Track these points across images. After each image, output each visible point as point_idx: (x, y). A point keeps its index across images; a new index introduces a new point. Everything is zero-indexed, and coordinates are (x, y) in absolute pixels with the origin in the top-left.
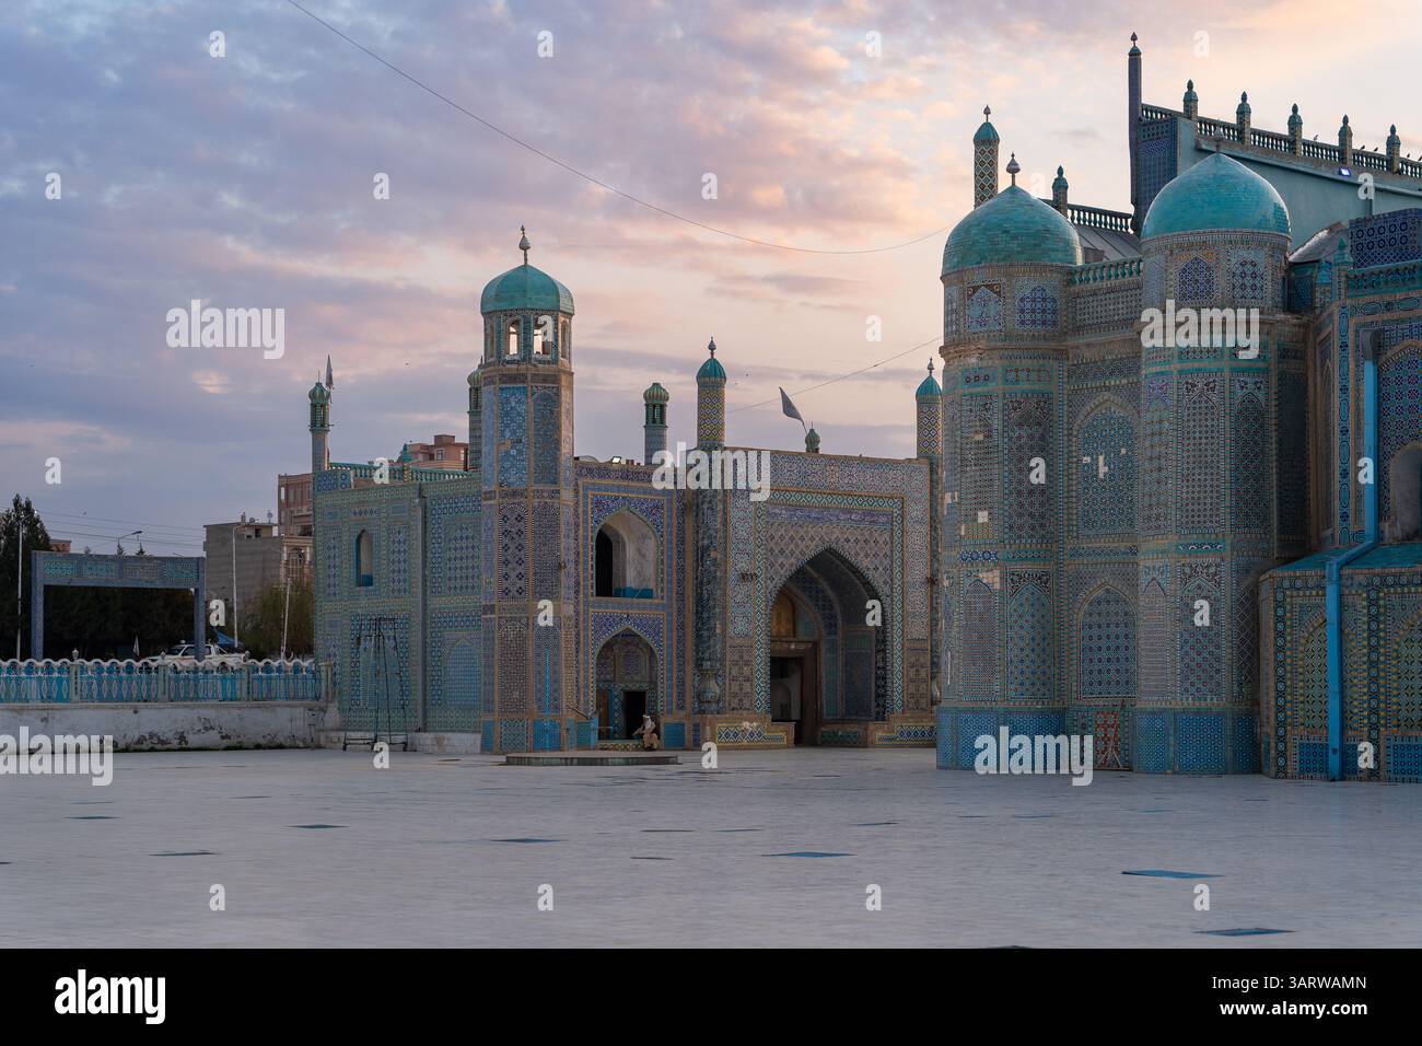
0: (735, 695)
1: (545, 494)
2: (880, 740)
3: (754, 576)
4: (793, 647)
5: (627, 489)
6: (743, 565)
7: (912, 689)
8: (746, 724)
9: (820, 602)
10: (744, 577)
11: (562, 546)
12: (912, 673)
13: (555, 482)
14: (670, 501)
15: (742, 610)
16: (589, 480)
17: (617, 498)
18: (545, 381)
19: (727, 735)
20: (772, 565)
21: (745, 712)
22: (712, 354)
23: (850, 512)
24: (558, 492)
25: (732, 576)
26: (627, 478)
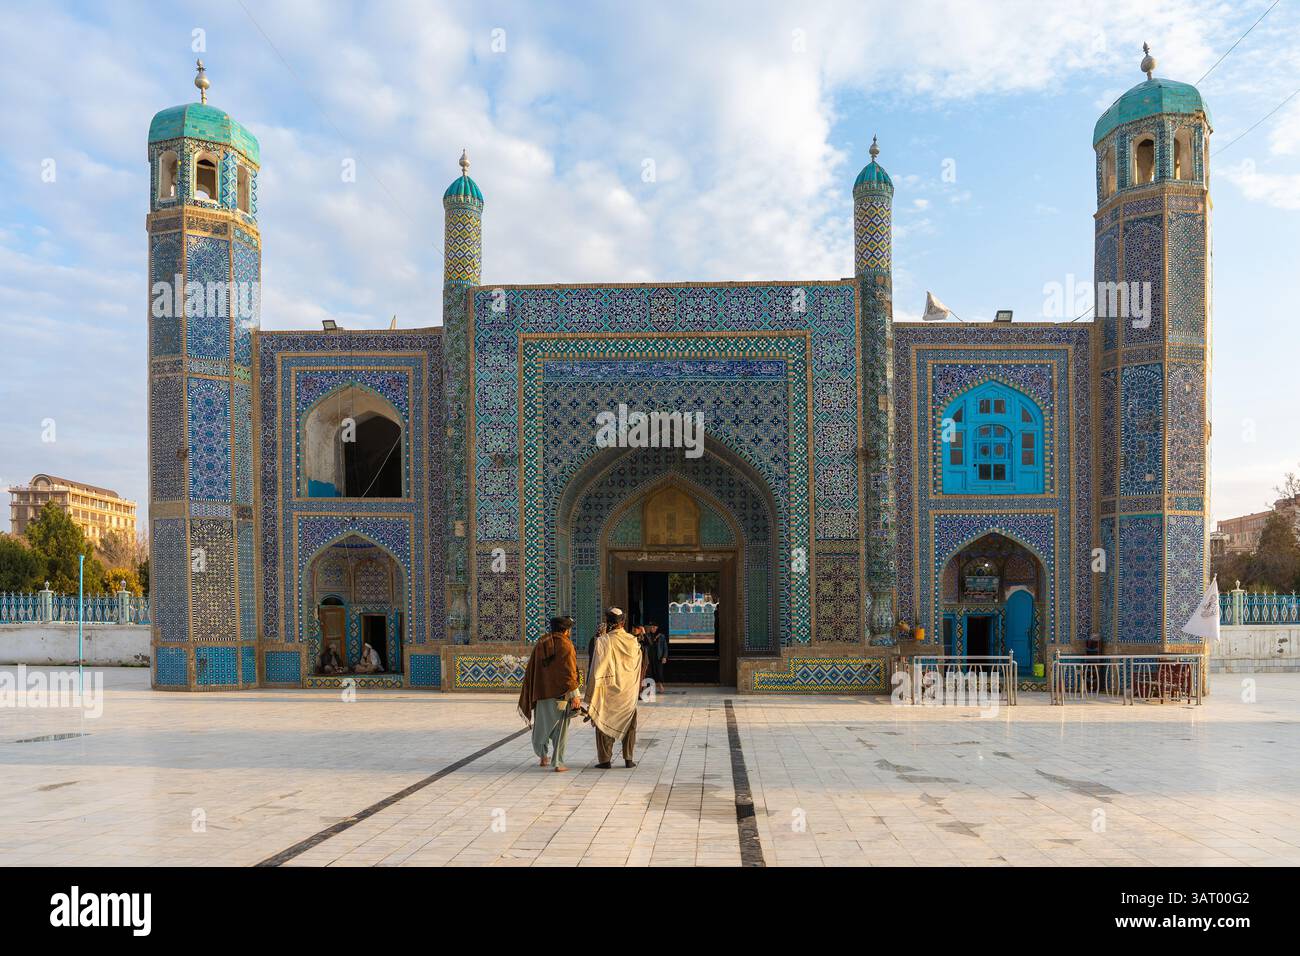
0: (489, 619)
1: (167, 368)
2: (761, 683)
3: (515, 459)
4: (700, 558)
5: (349, 360)
6: (498, 442)
7: (827, 610)
8: (509, 659)
9: (737, 499)
10: (501, 460)
11: (186, 430)
12: (827, 588)
13: (177, 351)
14: (418, 372)
15: (498, 504)
16: (292, 353)
17: (334, 373)
18: (167, 227)
19: (476, 672)
20: (557, 442)
21: (505, 643)
22: (464, 170)
23: (704, 362)
24: (181, 362)
25: (478, 458)
26: (349, 347)
